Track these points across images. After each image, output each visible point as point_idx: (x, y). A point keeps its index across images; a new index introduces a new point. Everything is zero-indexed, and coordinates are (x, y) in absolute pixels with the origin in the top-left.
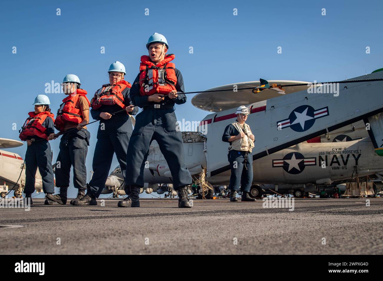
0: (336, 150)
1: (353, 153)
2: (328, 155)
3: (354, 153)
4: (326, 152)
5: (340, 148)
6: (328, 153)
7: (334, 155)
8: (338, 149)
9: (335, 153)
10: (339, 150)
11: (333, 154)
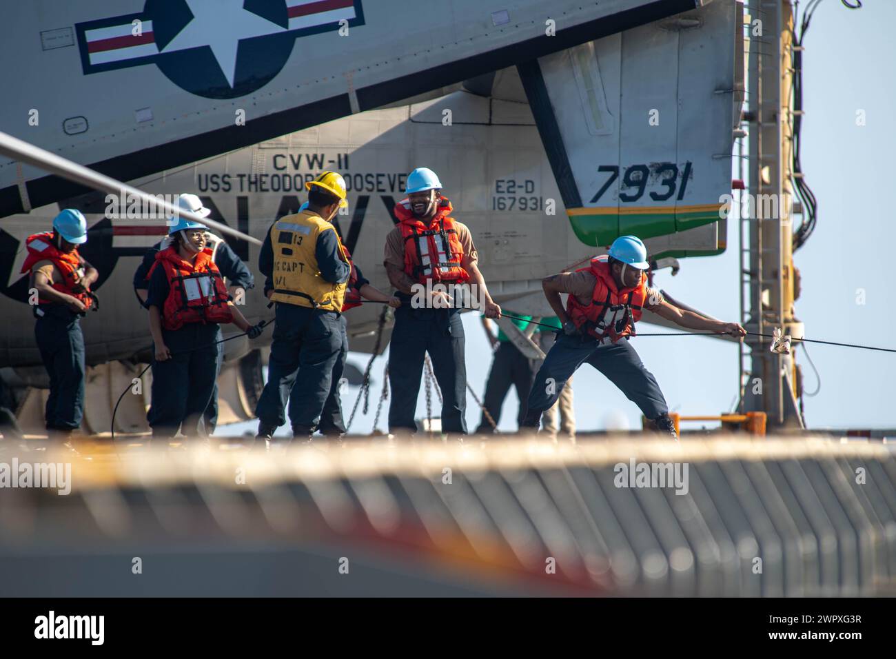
0: (296, 166)
1: (388, 189)
2: (251, 195)
3: (392, 189)
4: (241, 176)
5: (315, 157)
6: (251, 183)
7: (285, 198)
8: (304, 162)
9: (293, 184)
10: (311, 166)
11: (282, 193)
